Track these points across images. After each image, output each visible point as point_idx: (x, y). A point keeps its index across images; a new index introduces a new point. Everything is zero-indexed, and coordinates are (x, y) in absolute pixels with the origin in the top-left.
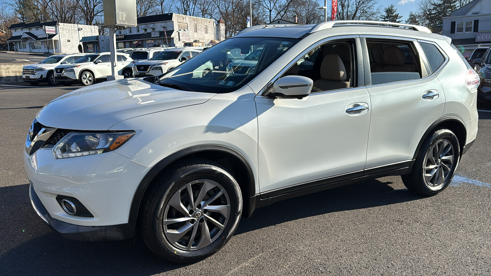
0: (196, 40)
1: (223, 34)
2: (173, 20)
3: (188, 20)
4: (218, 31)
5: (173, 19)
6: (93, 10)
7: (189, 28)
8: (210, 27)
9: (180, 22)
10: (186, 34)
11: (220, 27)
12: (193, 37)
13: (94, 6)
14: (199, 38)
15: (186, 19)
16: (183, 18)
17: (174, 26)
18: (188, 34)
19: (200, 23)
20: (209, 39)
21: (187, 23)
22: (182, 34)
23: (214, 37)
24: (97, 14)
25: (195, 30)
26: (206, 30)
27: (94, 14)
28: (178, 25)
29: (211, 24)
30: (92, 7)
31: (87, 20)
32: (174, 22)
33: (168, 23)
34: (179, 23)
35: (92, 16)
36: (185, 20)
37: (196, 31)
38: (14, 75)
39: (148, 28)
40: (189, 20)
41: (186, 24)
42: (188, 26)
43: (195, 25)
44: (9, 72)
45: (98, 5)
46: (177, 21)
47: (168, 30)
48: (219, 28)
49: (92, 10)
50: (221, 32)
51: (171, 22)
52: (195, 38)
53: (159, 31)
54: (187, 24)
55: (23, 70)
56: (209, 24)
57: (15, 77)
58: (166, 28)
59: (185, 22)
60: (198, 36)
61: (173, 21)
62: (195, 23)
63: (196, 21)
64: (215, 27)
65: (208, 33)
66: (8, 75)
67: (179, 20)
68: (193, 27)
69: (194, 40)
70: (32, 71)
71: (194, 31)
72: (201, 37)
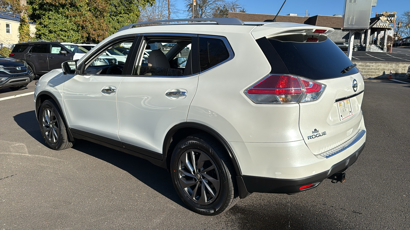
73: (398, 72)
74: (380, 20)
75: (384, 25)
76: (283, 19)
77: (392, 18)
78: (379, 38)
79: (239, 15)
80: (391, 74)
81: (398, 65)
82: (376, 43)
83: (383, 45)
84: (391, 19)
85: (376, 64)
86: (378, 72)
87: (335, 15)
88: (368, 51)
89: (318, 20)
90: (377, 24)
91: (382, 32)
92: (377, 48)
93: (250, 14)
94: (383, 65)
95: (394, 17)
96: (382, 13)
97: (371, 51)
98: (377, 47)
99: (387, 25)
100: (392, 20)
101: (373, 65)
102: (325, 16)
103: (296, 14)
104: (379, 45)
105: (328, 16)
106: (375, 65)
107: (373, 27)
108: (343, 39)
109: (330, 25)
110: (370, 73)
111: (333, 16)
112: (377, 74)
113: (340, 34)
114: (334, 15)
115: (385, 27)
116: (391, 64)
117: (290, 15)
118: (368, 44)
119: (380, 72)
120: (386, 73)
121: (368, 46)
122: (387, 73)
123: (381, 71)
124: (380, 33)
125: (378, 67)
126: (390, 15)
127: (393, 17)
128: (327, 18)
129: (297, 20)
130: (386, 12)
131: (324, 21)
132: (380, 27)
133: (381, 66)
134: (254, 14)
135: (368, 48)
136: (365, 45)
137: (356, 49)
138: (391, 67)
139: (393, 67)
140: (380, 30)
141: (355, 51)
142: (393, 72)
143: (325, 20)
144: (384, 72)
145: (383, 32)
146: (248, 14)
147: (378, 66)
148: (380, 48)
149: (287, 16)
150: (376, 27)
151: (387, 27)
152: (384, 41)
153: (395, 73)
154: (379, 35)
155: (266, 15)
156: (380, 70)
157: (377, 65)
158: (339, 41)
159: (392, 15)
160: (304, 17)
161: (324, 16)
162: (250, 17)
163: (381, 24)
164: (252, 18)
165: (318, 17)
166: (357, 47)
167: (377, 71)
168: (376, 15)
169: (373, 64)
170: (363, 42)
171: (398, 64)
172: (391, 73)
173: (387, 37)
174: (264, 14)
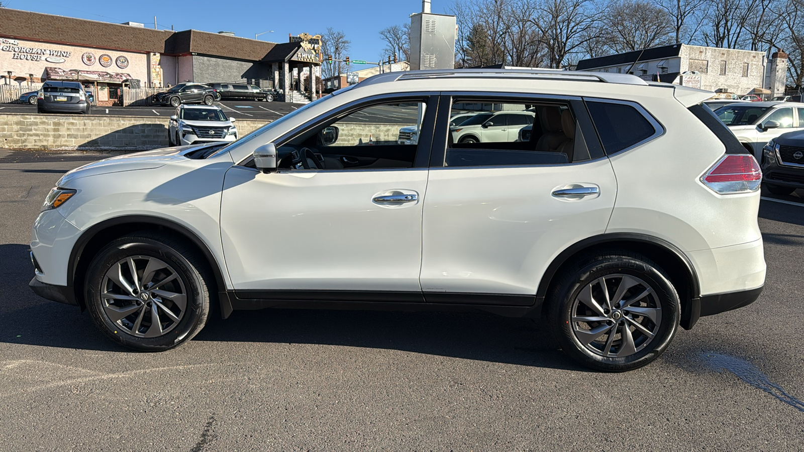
0: (722, 89)
1: (780, 77)
2: (679, 56)
3: (710, 54)
4: (771, 72)
5: (680, 53)
6: (565, 44)
7: (711, 68)
8: (755, 65)
9: (694, 58)
10: (696, 79)
11: (777, 65)
12: (715, 83)
13: (567, 38)
14: (727, 85)
15: (706, 53)
16: (701, 52)
17: (681, 65)
18: (699, 79)
19: (733, 59)
20: (748, 87)
21: (707, 59)
22: (686, 79)
23: (761, 84)
24: (569, 50)
25: (721, 70)
26: (746, 70)
27: (564, 50)
28: (688, 63)
29: (757, 60)
30: (564, 40)
31: (553, 59)
32: (682, 60)
33: (672, 61)
34: (691, 60)
35: (562, 53)
36: (703, 54)
37: (723, 71)
38: (395, 140)
39: (636, 70)
40: (712, 55)
41: (704, 62)
42: (709, 65)
43: (722, 62)
44: (388, 135)
45: (573, 36)
46: (688, 57)
47: (668, 73)
48: (774, 66)
49: (563, 45)
50: (777, 73)
51: (678, 58)
52: (720, 84)
53: (653, 75)
54: (708, 61)
55: (400, 133)
56: (752, 61)
57: (395, 143)
58: (665, 69)
59: (703, 57)
60: (726, 81)
61: (680, 58)
62: (723, 59)
63: (725, 55)
64: (765, 64)
65: (748, 76)
66: (387, 138)
67: (693, 56)
68: (719, 66)
69: (716, 89)
70: (408, 135)
71: (719, 73)
72: (732, 83)
73: (380, 139)
74: (301, 48)
75: (309, 57)
76: (120, 32)
77: (316, 46)
78: (302, 79)
79: (15, 14)
80: (372, 143)
81: (378, 128)
82: (298, 88)
83: (311, 92)
84: (314, 46)
85: (347, 126)
86: (352, 140)
87: (223, 32)
88: (289, 101)
89: (194, 40)
90: (298, 54)
91: (306, 70)
92: (301, 97)
93: (43, 15)
94: (358, 128)
95: (318, 44)
96: (299, 36)
97: (294, 102)
98: (302, 94)
99: (312, 57)
100: (316, 49)
101: (343, 128)
102: (205, 33)
103: (143, 25)
104: (305, 92)
105: (211, 34)
106: (347, 129)
107: (292, 59)
108: (242, 78)
109: (218, 51)
110: (341, 142)
111: (218, 34)
112: (350, 143)
113: (236, 70)
114: (220, 33)
115: (311, 61)
116: (368, 127)
117: (129, 25)
118: (287, 90)
119: (355, 140)
120: (363, 142)
121: (288, 93)
122: (365, 140)
123: (356, 138)
124: (302, 71)
125: (351, 132)
126: (311, 39)
127: (316, 44)
128: (209, 37)
129: (150, 37)
130: (306, 35)
131: (205, 42)
132: (302, 60)
133: (355, 129)
134: (53, 17)
135: (289, 96)
136: (281, 90)
137: (270, 97)
138: (370, 131)
139: (372, 130)
140: (302, 65)
141: (269, 101)
142: (374, 139)
143: (206, 40)
144: (360, 140)
145: (308, 68)
146: (39, 15)
147: (351, 130)
148: (306, 96)
149: (124, 25)
150: (297, 60)
151: (314, 61)
152: (311, 86)
153: (375, 140)
154: (302, 74)
155: (81, 21)
156: (354, 136)
157: (349, 128)
158: (237, 82)
159: (314, 39)
160: (163, 31)
161: (203, 33)
162: (43, 21)
163: (304, 56)
164: (48, 25)
165: (192, 33)
166: (271, 94)
167: (350, 138)
168: (290, 38)
169: (343, 126)
170: (278, 86)
171: (378, 126)
172: (371, 141)
173: (315, 78)
174: (77, 18)
